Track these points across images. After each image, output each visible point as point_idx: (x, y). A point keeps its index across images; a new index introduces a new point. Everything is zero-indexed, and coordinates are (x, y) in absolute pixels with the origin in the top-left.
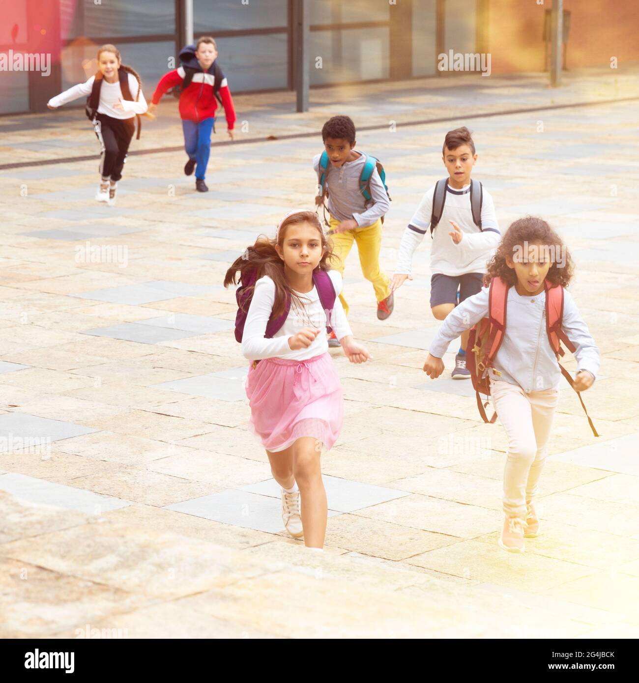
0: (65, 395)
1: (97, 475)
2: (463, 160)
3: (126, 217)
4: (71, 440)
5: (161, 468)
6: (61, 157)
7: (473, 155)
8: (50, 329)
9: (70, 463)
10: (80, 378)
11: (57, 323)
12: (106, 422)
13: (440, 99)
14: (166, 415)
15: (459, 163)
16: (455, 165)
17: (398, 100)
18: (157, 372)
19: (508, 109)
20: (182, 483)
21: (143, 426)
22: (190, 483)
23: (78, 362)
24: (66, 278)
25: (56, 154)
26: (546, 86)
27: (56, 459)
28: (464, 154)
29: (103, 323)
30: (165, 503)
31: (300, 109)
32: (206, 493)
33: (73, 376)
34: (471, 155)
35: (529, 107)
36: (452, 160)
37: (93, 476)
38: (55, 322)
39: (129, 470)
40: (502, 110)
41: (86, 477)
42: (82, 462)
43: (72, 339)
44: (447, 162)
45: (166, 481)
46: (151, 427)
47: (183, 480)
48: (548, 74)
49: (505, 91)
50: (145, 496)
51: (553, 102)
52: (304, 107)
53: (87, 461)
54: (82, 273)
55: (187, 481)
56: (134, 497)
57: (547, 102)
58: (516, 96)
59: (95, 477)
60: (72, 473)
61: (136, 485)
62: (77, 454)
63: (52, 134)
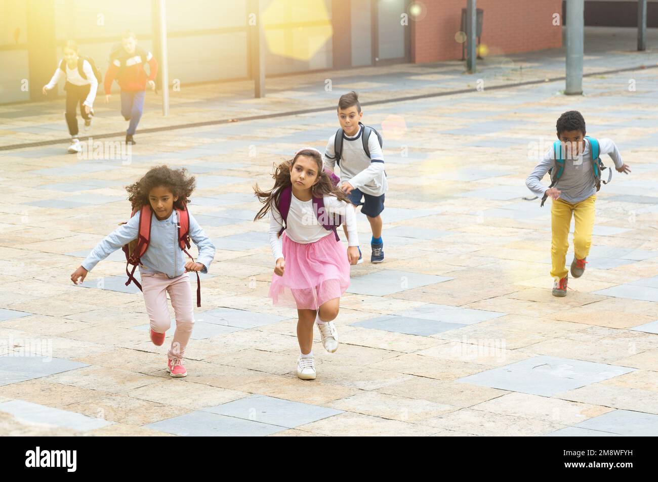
0: (61, 337)
1: (88, 402)
2: (351, 117)
3: (112, 188)
4: (66, 373)
5: (140, 395)
6: (57, 138)
7: (359, 113)
8: (48, 282)
9: (65, 392)
10: (73, 323)
11: (55, 277)
12: (95, 358)
13: (375, 85)
14: (144, 351)
15: (348, 119)
16: (345, 120)
17: (340, 86)
18: (137, 316)
19: (431, 92)
20: (158, 406)
21: (126, 361)
22: (164, 406)
23: (72, 310)
24: (62, 240)
25: (53, 136)
26: (463, 73)
27: (54, 389)
28: (353, 112)
29: (93, 277)
30: (143, 423)
31: (258, 95)
32: (177, 415)
33: (67, 321)
34: (357, 113)
35: (449, 90)
36: (343, 117)
37: (84, 402)
38: (52, 277)
39: (114, 397)
40: (426, 93)
41: (78, 403)
42: (75, 391)
43: (67, 291)
44: (340, 118)
45: (144, 405)
46: (132, 362)
47: (158, 405)
48: (465, 63)
49: (429, 77)
50: (127, 418)
51: (469, 86)
52: (261, 93)
53: (79, 390)
54: (75, 235)
55: (161, 405)
56: (118, 419)
57: (463, 86)
58: (438, 82)
59: (86, 403)
60: (67, 401)
61: (120, 409)
62: (71, 385)
63: (50, 119)
